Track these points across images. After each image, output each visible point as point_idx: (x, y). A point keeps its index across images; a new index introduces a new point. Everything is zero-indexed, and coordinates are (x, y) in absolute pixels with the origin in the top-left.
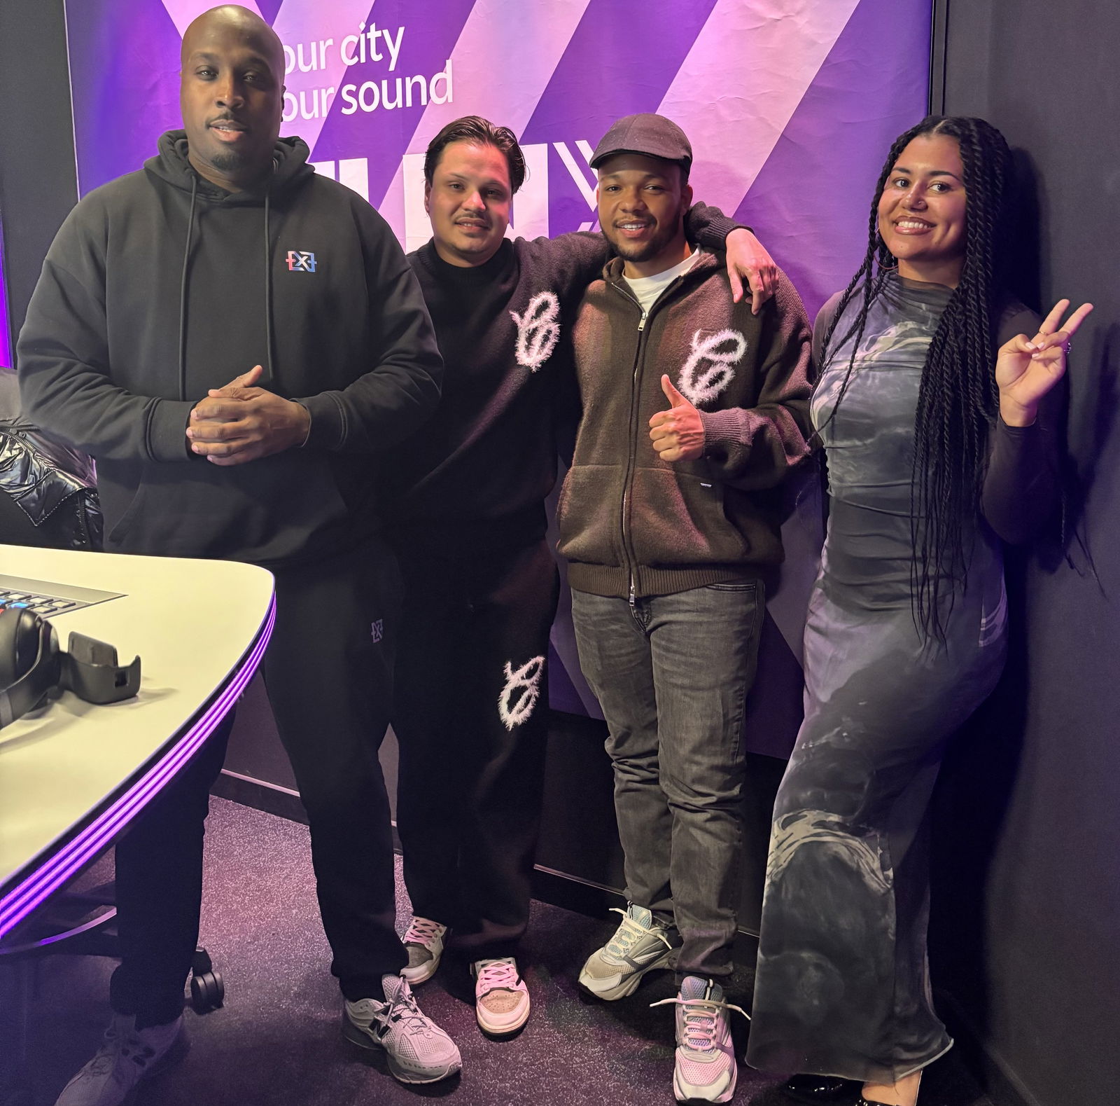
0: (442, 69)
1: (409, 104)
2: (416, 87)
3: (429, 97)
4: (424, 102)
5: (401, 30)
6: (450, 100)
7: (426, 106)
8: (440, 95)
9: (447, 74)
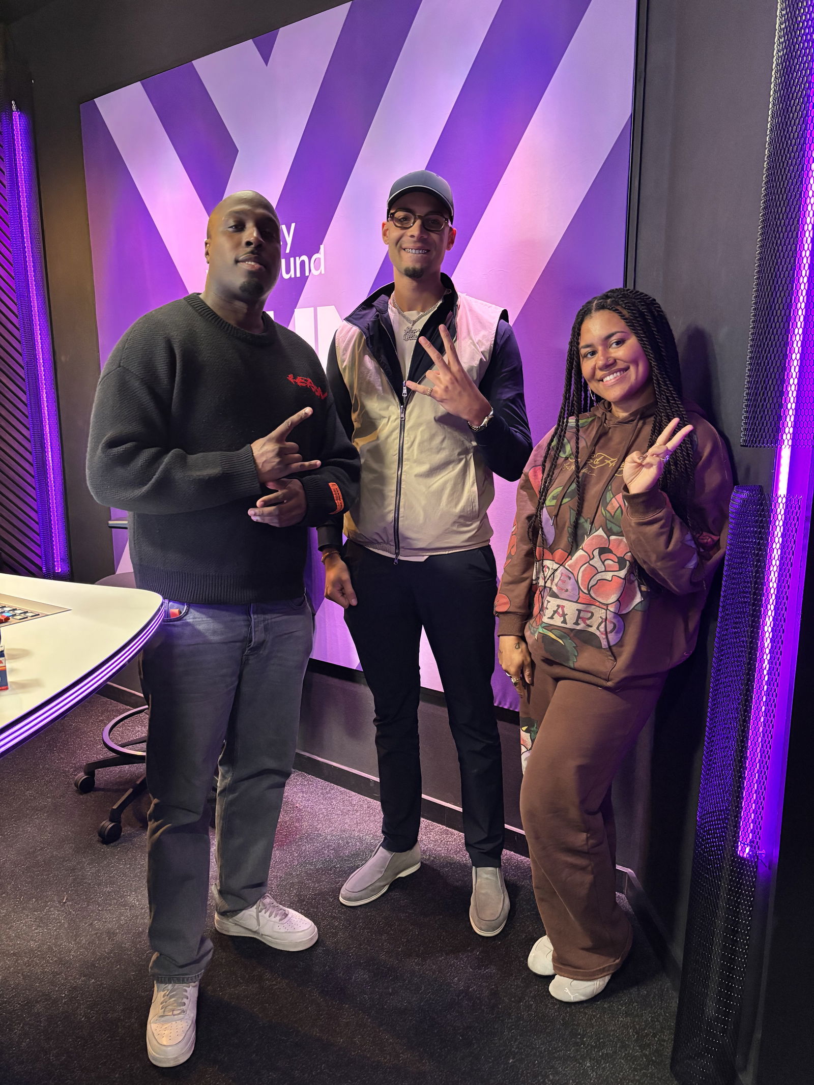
0: (318, 251)
1: (298, 275)
2: (303, 263)
3: (310, 271)
4: (307, 274)
5: (293, 225)
6: (323, 272)
7: (308, 276)
8: (317, 269)
9: (320, 255)
